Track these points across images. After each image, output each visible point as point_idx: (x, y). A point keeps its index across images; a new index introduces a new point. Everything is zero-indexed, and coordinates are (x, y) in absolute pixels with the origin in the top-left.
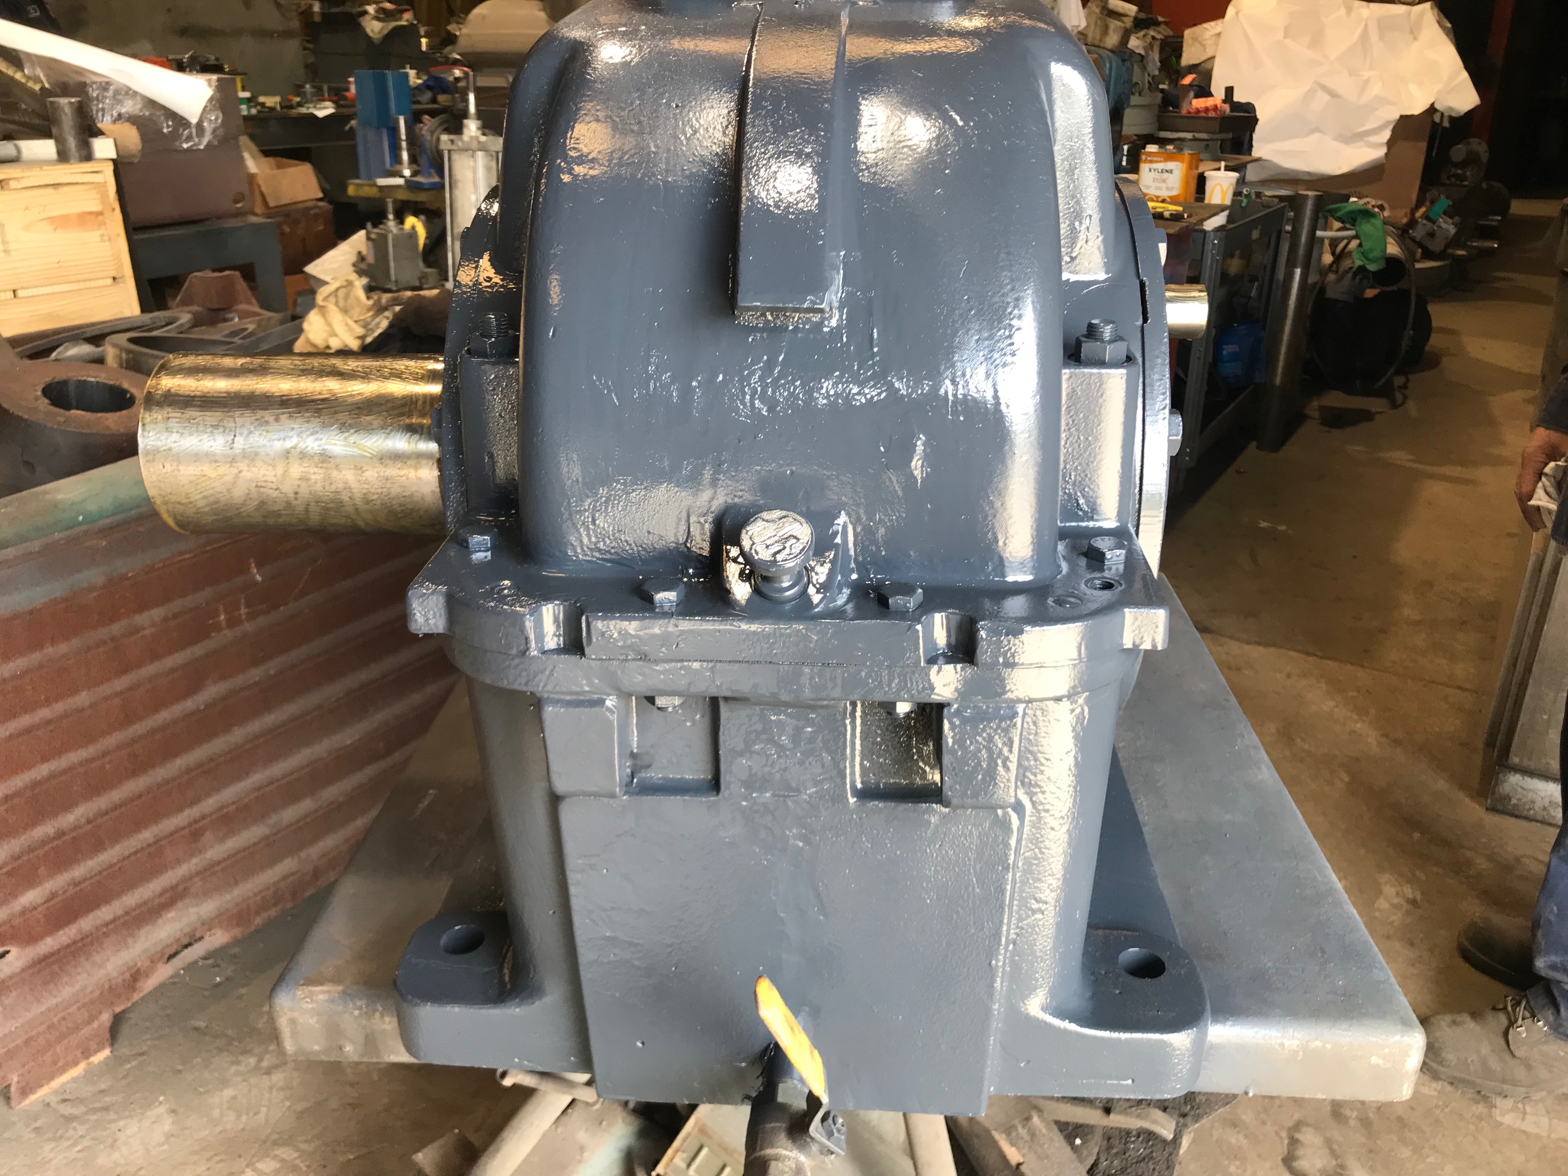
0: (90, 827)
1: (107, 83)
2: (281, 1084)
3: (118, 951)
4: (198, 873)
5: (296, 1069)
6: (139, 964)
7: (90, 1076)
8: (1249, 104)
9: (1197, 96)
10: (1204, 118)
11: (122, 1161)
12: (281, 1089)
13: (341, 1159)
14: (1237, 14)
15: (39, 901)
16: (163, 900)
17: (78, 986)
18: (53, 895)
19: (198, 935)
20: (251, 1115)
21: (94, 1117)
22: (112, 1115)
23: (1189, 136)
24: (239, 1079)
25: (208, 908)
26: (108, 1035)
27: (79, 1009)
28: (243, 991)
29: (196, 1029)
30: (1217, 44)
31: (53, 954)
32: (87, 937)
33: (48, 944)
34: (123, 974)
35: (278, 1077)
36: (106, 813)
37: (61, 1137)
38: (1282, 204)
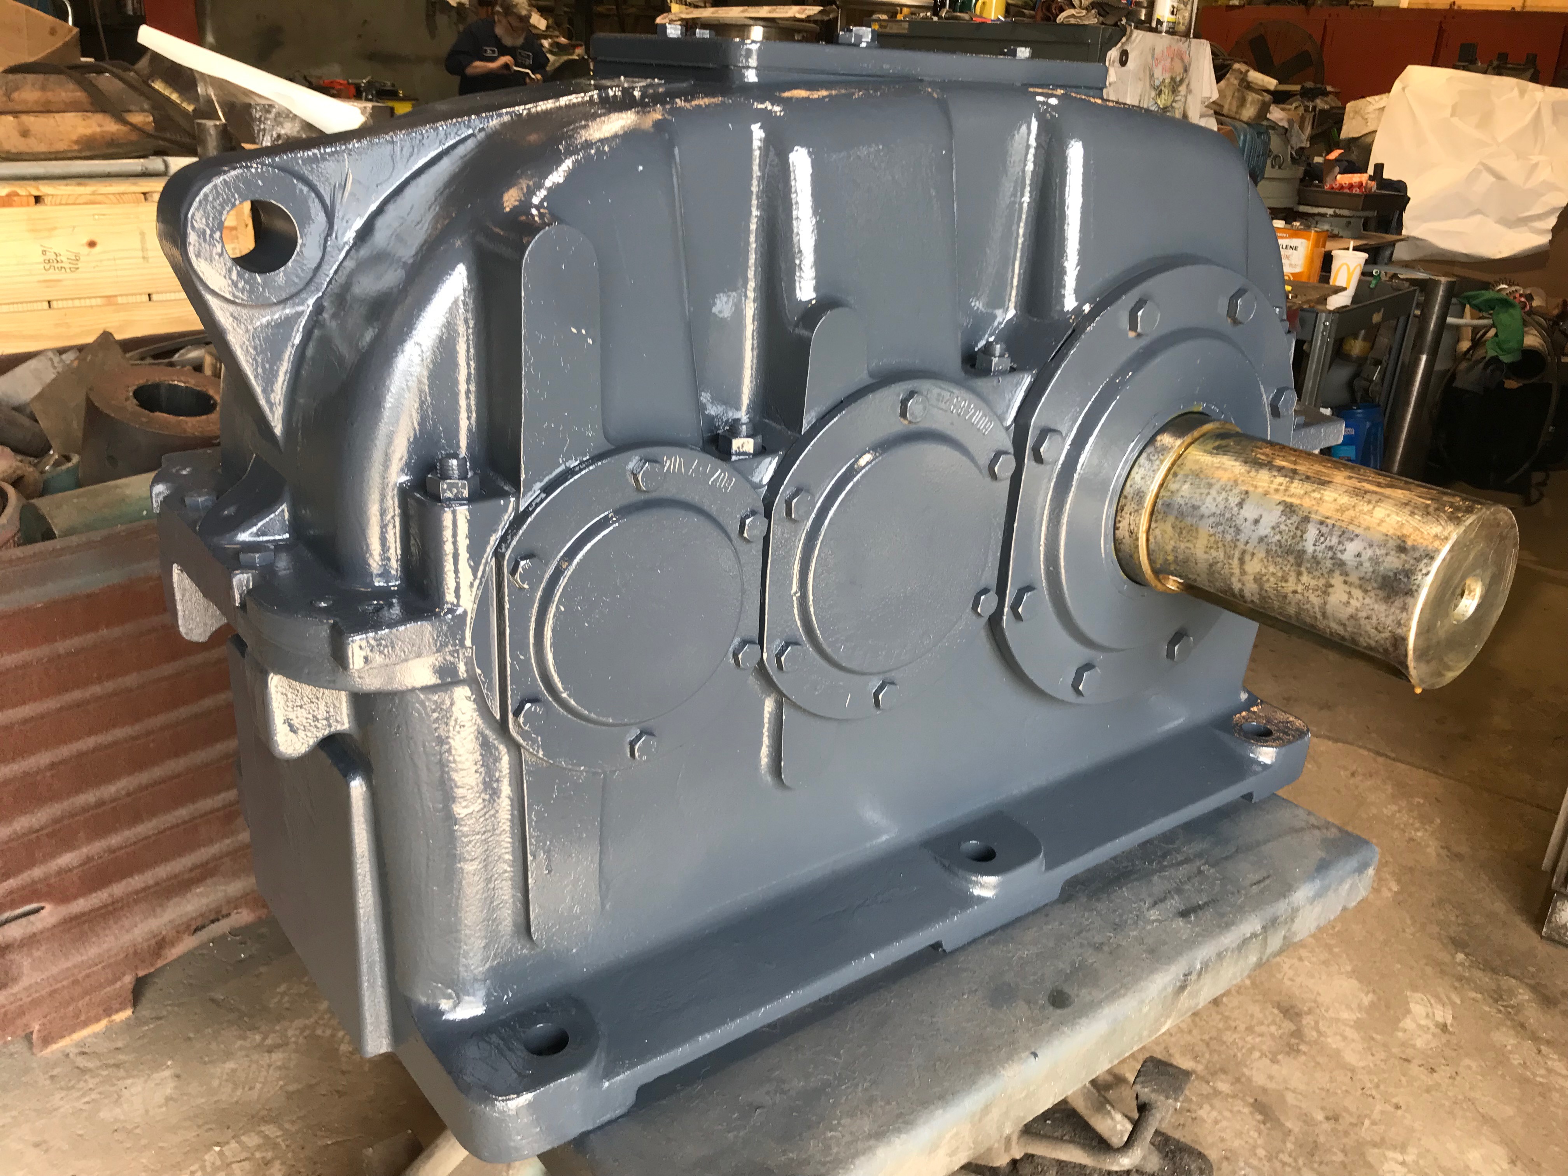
0: (129, 799)
1: (270, 106)
2: (279, 1063)
3: (146, 918)
4: (228, 854)
5: (296, 1051)
6: (164, 933)
7: (108, 1034)
8: (1400, 182)
9: (1344, 172)
10: (1346, 194)
11: (122, 1118)
12: (279, 1068)
13: (319, 1143)
14: (1404, 89)
15: (75, 863)
16: (193, 874)
17: (105, 946)
18: (89, 859)
19: (224, 912)
20: (247, 1088)
21: (105, 1073)
22: (122, 1073)
23: (1330, 211)
24: (243, 1053)
25: (236, 887)
26: (131, 997)
27: (103, 968)
28: (263, 969)
29: (213, 1000)
30: (1379, 119)
31: (83, 914)
32: (117, 901)
33: (80, 905)
34: (148, 940)
35: (278, 1057)
36: (146, 787)
37: (73, 1087)
38: (1413, 288)
